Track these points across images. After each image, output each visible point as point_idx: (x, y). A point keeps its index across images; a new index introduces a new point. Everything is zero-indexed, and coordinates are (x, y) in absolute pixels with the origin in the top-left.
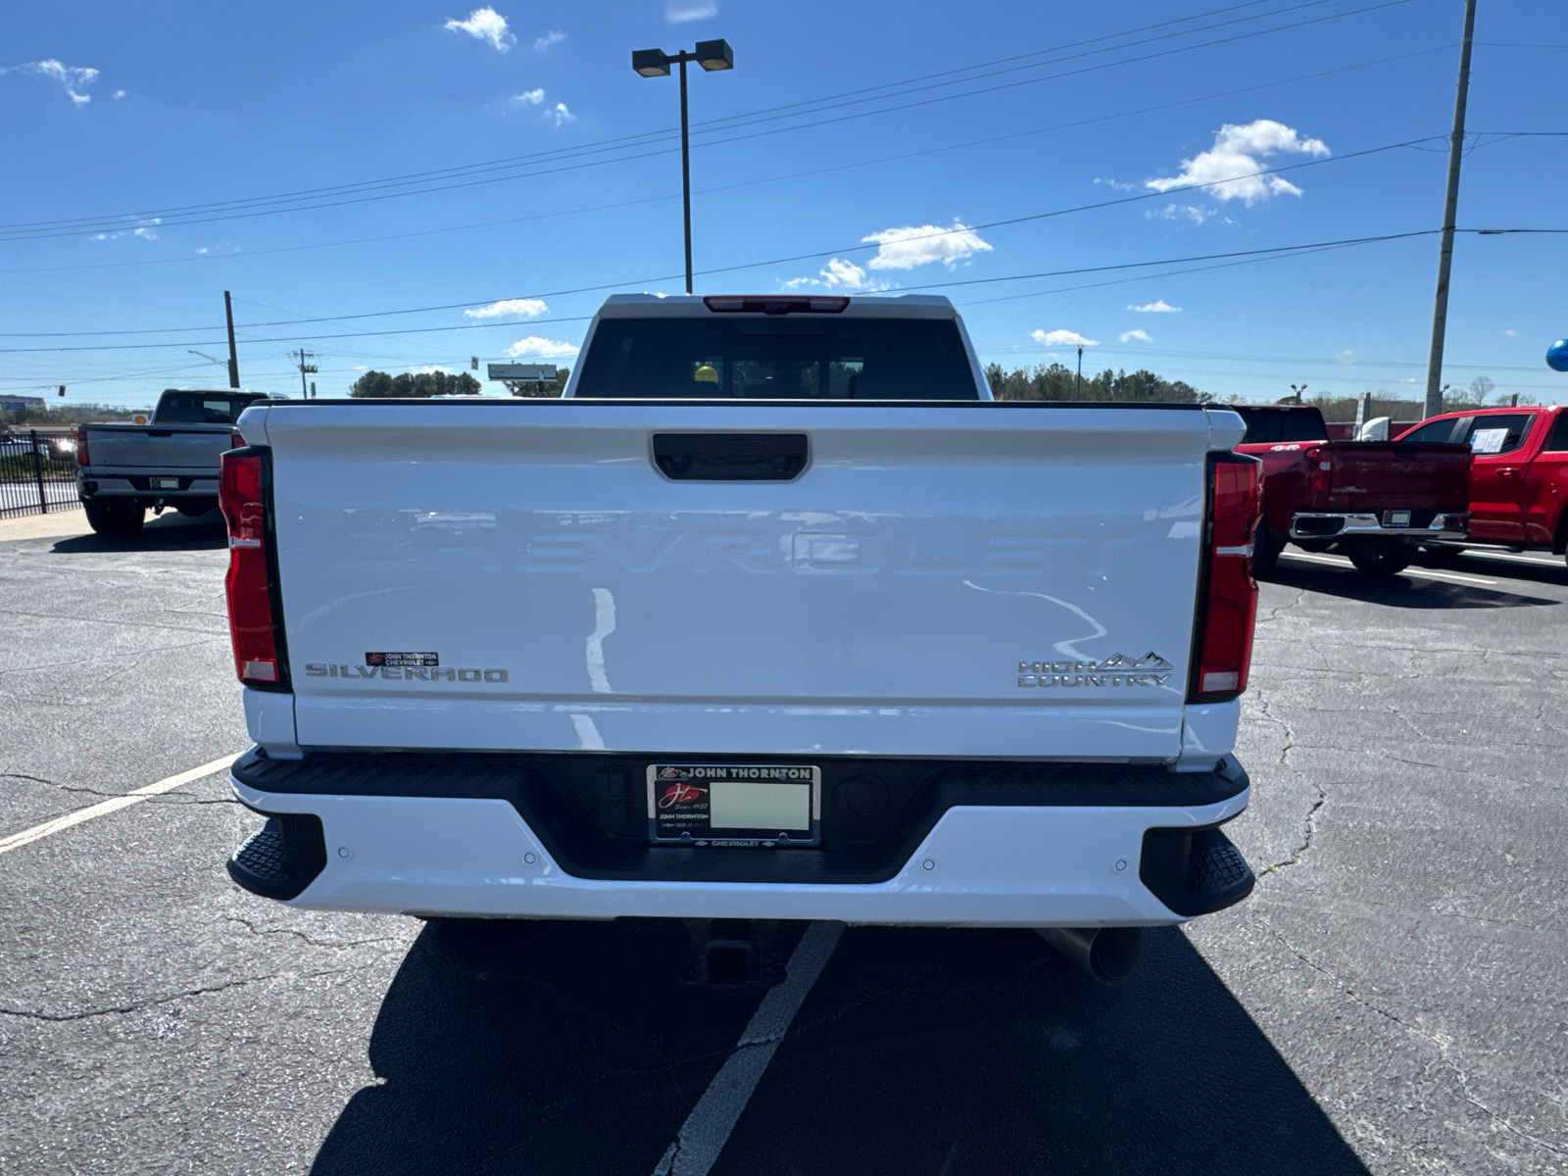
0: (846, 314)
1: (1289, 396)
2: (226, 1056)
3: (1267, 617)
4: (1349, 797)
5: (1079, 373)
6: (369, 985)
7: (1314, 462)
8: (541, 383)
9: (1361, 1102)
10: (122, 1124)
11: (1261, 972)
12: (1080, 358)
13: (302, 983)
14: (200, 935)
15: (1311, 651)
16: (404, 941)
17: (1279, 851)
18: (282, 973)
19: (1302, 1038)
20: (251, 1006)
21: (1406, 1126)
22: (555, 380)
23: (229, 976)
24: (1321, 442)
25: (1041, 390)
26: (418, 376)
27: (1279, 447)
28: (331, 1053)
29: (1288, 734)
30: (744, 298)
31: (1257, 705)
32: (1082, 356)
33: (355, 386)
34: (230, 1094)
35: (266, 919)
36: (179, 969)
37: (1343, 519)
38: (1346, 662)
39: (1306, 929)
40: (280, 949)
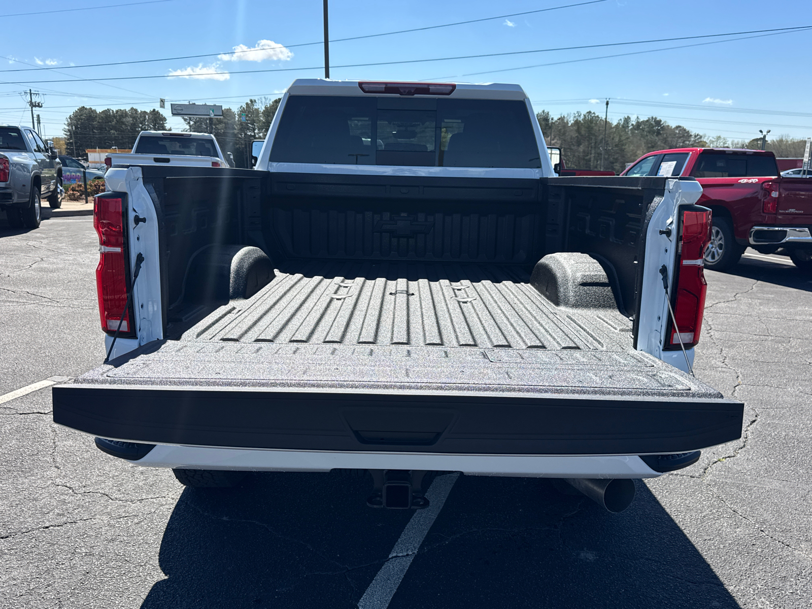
0: (453, 96)
1: (759, 138)
2: (75, 562)
3: (730, 299)
4: (774, 417)
5: (606, 118)
6: (156, 524)
7: (768, 192)
8: (211, 119)
9: (762, 590)
10: (20, 599)
11: (709, 519)
12: (607, 107)
13: (112, 522)
14: (41, 494)
15: (758, 322)
16: (173, 499)
17: (726, 449)
18: (98, 516)
19: (731, 555)
20: (83, 535)
21: (787, 602)
22: (222, 117)
23: (66, 518)
24: (773, 177)
25: (578, 131)
26: (117, 111)
27: (744, 180)
28: (139, 561)
29: (738, 377)
30: (386, 84)
31: (719, 358)
32: (609, 106)
33: (70, 118)
34: (82, 583)
35: (81, 485)
36: (32, 514)
37: (786, 231)
38: (781, 330)
39: (739, 495)
40: (94, 503)
